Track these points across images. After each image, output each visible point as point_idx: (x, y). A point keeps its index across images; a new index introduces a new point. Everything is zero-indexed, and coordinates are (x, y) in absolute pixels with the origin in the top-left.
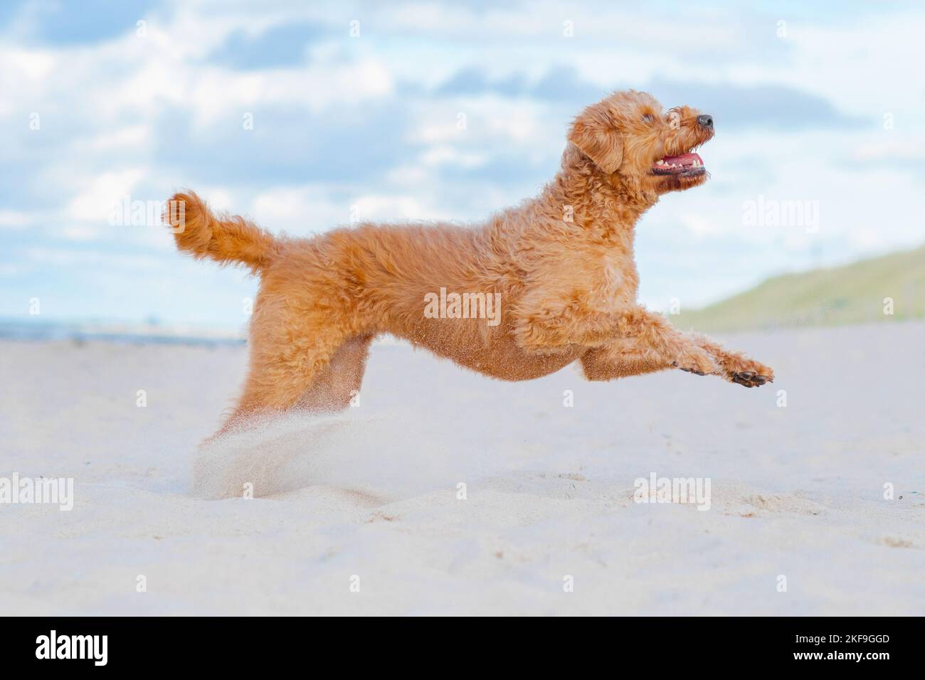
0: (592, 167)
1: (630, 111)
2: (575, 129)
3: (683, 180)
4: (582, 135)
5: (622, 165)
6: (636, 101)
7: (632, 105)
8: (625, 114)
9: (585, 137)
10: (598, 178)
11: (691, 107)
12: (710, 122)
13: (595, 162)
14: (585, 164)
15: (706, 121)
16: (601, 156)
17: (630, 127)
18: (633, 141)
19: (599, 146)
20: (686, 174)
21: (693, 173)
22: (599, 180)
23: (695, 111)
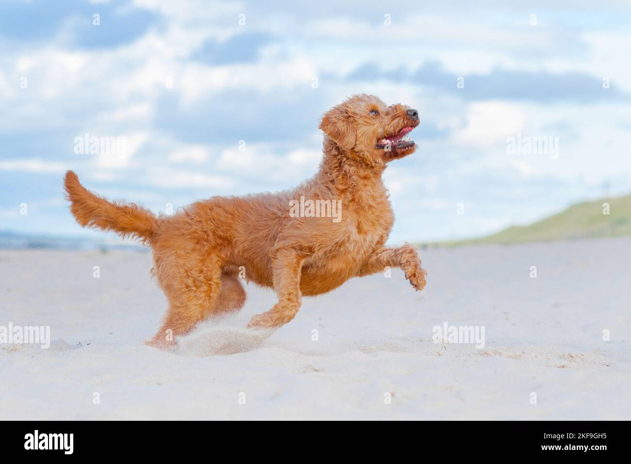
0: (338, 148)
1: (362, 109)
2: (323, 122)
3: (399, 151)
4: (328, 126)
5: (356, 145)
6: (366, 101)
7: (363, 104)
8: (357, 111)
9: (329, 126)
10: (343, 155)
11: (403, 104)
12: (415, 114)
13: (338, 144)
14: (333, 147)
15: (412, 113)
16: (341, 140)
17: (360, 121)
18: (362, 129)
19: (340, 132)
20: (401, 146)
21: (405, 145)
22: (344, 156)
23: (406, 106)
